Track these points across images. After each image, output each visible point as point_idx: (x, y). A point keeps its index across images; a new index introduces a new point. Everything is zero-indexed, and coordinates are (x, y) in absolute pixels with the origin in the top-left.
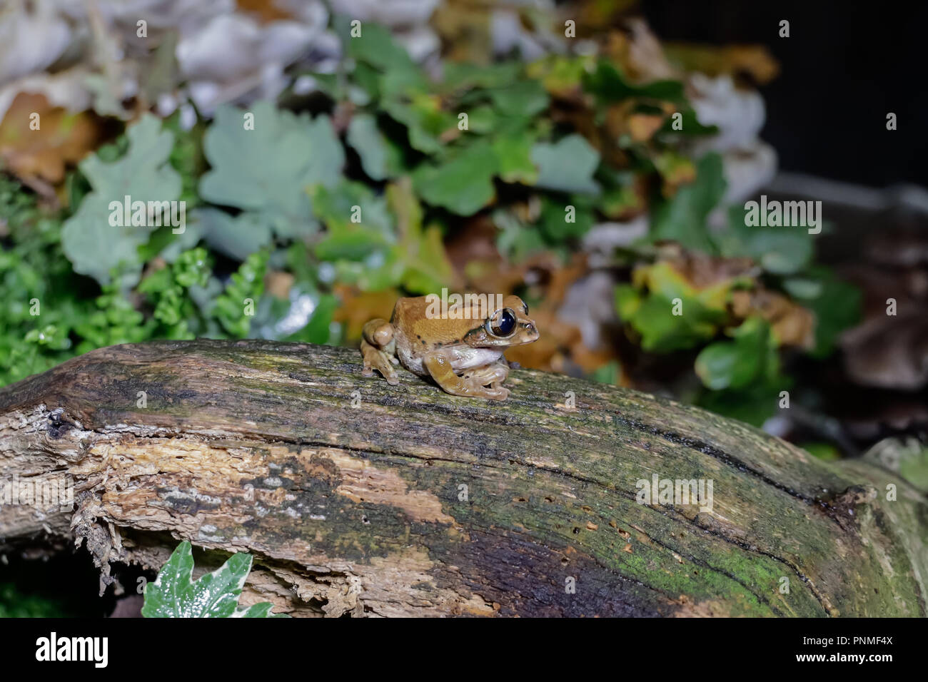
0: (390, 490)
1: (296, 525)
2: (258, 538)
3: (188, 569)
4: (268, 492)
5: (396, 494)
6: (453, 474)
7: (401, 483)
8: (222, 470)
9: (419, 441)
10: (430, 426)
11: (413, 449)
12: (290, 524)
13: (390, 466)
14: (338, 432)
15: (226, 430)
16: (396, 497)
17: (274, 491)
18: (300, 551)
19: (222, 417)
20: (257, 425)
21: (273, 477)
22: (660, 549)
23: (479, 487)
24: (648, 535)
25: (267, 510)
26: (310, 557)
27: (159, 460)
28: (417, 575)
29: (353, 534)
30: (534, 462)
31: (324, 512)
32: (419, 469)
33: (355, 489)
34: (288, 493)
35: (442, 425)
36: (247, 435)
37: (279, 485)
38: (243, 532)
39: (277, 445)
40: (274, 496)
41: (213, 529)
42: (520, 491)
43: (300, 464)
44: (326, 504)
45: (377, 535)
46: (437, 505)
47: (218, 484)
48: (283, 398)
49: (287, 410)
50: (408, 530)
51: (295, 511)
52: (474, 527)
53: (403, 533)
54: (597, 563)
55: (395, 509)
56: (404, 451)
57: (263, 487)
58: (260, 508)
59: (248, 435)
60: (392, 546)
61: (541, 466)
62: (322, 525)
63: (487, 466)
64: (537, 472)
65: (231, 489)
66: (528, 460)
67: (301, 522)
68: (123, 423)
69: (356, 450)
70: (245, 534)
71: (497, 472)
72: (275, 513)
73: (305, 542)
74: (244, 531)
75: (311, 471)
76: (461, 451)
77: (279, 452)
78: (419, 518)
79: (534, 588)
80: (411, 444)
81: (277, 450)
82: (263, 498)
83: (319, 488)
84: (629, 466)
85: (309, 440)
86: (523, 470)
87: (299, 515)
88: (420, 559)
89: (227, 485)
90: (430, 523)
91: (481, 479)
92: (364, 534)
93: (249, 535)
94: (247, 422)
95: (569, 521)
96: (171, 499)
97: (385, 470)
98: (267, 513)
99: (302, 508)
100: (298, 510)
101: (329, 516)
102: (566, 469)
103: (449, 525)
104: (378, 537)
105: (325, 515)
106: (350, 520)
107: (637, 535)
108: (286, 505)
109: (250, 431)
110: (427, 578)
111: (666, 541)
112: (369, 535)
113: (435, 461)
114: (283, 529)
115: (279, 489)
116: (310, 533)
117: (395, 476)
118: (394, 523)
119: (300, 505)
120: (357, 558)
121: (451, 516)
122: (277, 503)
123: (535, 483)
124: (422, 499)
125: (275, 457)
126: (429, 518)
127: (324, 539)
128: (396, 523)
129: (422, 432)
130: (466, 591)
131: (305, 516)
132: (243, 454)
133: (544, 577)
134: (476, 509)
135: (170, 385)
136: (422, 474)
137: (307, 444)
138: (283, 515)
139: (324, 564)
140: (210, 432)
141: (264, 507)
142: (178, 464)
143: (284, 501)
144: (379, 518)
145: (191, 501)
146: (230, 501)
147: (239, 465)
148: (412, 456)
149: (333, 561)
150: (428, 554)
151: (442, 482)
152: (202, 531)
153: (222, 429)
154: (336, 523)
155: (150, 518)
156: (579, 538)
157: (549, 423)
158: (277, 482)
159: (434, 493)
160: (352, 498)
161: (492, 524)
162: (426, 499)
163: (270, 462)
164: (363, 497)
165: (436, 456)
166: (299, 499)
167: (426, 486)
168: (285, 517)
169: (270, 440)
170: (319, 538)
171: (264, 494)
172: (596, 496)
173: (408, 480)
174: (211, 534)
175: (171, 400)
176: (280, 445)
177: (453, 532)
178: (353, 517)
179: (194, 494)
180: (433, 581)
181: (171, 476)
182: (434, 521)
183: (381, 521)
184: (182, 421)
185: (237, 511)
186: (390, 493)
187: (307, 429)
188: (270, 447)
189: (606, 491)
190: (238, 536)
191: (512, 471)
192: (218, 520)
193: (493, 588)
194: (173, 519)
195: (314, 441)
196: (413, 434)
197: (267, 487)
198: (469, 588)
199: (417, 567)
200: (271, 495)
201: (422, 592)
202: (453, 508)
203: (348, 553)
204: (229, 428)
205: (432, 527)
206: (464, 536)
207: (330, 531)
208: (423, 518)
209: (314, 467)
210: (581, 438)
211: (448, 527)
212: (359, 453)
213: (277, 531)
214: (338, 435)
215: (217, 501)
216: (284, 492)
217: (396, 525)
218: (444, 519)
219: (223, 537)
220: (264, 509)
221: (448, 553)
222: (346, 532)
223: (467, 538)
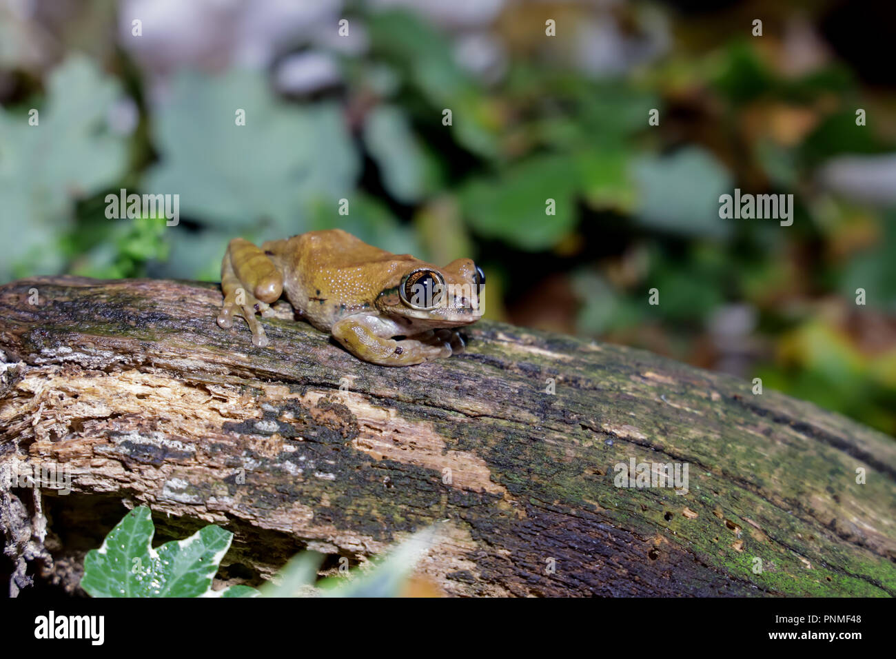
0: (421, 449)
1: (296, 483)
2: (244, 498)
3: (146, 536)
4: (260, 438)
5: (429, 454)
6: (506, 433)
7: (437, 441)
8: (199, 412)
9: (461, 392)
10: (477, 376)
11: (453, 401)
12: (288, 481)
13: (424, 418)
14: (355, 373)
15: (206, 361)
16: (430, 458)
17: (268, 438)
18: (299, 519)
19: (203, 346)
20: (249, 357)
21: (267, 420)
22: (782, 550)
23: (539, 452)
24: (766, 532)
25: (258, 462)
26: (313, 527)
27: (114, 397)
28: (455, 561)
29: (371, 500)
30: (613, 431)
31: (333, 470)
32: (462, 425)
33: (376, 443)
34: (286, 443)
35: (493, 377)
36: (235, 371)
37: (275, 430)
38: (223, 490)
39: (273, 384)
40: (267, 444)
41: (183, 484)
42: (594, 460)
43: (304, 407)
44: (336, 459)
45: (403, 503)
46: (483, 472)
47: (193, 430)
48: (284, 331)
49: (289, 345)
50: (444, 498)
51: (296, 466)
52: (532, 501)
53: (438, 503)
54: (697, 560)
55: (428, 471)
56: (442, 402)
57: (253, 433)
58: (248, 459)
59: (235, 369)
60: (422, 519)
61: (622, 435)
62: (331, 486)
63: (551, 429)
64: (617, 443)
65: (210, 434)
66: (606, 427)
67: (302, 480)
68: (66, 345)
69: (379, 397)
70: (226, 493)
71: (564, 437)
72: (268, 466)
73: (307, 508)
74: (226, 488)
75: (318, 416)
76: (517, 408)
77: (276, 392)
78: (459, 485)
79: (611, 585)
80: (452, 394)
81: (274, 389)
82: (252, 447)
83: (328, 440)
84: (741, 449)
85: (317, 380)
86: (598, 439)
87: (300, 471)
88: (460, 538)
89: (204, 431)
90: (475, 492)
91: (543, 442)
92: (386, 500)
93: (231, 494)
94: (236, 354)
95: (659, 502)
96: (127, 444)
97: (417, 423)
98: (257, 465)
99: (304, 462)
100: (298, 464)
101: (340, 475)
102: (655, 443)
103: (500, 497)
104: (404, 507)
105: (334, 473)
106: (369, 482)
107: (750, 530)
108: (284, 457)
109: (239, 363)
110: (467, 566)
111: (789, 541)
112: (393, 502)
113: (482, 418)
114: (279, 488)
115: (274, 436)
116: (314, 495)
117: (429, 431)
118: (426, 489)
119: (302, 458)
120: (375, 533)
121: (503, 485)
122: (271, 455)
123: (615, 454)
124: (465, 462)
125: (271, 397)
126: (472, 486)
127: (331, 505)
128: (430, 489)
129: (468, 383)
130: (520, 586)
131: (308, 474)
132: (228, 393)
133: (625, 571)
134: (535, 479)
135: (132, 307)
136: (465, 431)
137: (316, 385)
138: (279, 469)
139: (330, 539)
140: (185, 364)
141: (254, 459)
142: (139, 404)
143: (281, 452)
144: (407, 481)
145: (155, 447)
146: (208, 449)
147: (222, 407)
148: (451, 409)
149: (343, 535)
150: (471, 532)
151: (492, 442)
152: (168, 487)
153: (202, 359)
154: (349, 484)
155: (97, 471)
156: (673, 525)
157: (635, 390)
158: (273, 426)
159: (479, 455)
160: (371, 455)
161: (557, 499)
162: (470, 463)
163: (264, 402)
164: (386, 455)
165: (484, 412)
166: (301, 451)
167: (469, 446)
168: (282, 473)
169: (265, 377)
170: (326, 503)
171: (255, 441)
172: (696, 478)
173: (446, 437)
174: (180, 491)
175: (133, 323)
176: (278, 384)
177: (504, 506)
178: (372, 479)
179: (160, 439)
180: (476, 570)
181: (129, 419)
182: (480, 491)
183: (409, 486)
184: (149, 345)
185: (218, 462)
186: (422, 452)
187: (314, 367)
188: (264, 385)
189: (709, 474)
190: (215, 496)
191: (584, 438)
192: (190, 473)
193: (555, 583)
194: (128, 473)
195: (324, 381)
196: (455, 384)
197: (259, 432)
198: (525, 581)
199: (455, 549)
200: (264, 442)
201: (461, 585)
202: (505, 476)
203: (362, 524)
204: (210, 358)
205: (476, 497)
206: (519, 512)
207: (340, 494)
208: (465, 485)
209: (323, 412)
210: (678, 411)
211: (498, 499)
212: (383, 400)
213: (269, 490)
214: (355, 377)
215: (191, 448)
216: (281, 441)
217: (428, 491)
218: (492, 488)
219: (196, 496)
220: (253, 461)
221: (497, 531)
222: (362, 496)
223: (523, 514)
